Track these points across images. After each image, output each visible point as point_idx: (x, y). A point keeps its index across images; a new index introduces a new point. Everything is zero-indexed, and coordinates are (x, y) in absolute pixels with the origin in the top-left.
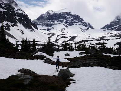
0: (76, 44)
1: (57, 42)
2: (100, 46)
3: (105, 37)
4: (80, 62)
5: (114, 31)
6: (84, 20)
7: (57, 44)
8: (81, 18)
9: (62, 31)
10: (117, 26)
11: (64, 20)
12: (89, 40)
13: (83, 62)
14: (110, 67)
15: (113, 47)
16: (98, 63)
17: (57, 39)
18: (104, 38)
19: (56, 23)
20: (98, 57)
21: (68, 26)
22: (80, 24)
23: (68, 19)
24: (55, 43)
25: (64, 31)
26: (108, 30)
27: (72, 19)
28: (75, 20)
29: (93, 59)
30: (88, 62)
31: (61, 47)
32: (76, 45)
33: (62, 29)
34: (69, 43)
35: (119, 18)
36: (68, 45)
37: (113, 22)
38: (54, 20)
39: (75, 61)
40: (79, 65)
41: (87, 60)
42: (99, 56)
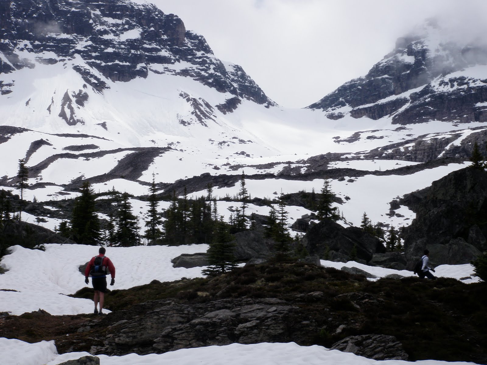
0: (153, 200)
1: (31, 181)
2: (309, 212)
3: (337, 157)
4: (176, 318)
5: (387, 120)
6: (207, 50)
7: (28, 195)
8: (189, 35)
9: (68, 112)
10: (406, 95)
11: (83, 44)
12: (239, 172)
13: (195, 317)
14: (358, 344)
15: (386, 220)
16: (285, 318)
17: (28, 165)
18: (333, 165)
19: (23, 55)
20: (289, 282)
21: (108, 82)
22: (185, 73)
23: (106, 37)
24: (15, 192)
25: (80, 113)
26: (356, 114)
27: (135, 34)
28: (154, 46)
29: (258, 295)
30: (224, 314)
31: (53, 215)
32: (153, 205)
33: (66, 99)
34: (114, 193)
35: (419, 47)
36: (105, 206)
37: (387, 69)
38: (12, 38)
39: (142, 311)
40: (168, 336)
41: (218, 303)
42: (293, 277)
